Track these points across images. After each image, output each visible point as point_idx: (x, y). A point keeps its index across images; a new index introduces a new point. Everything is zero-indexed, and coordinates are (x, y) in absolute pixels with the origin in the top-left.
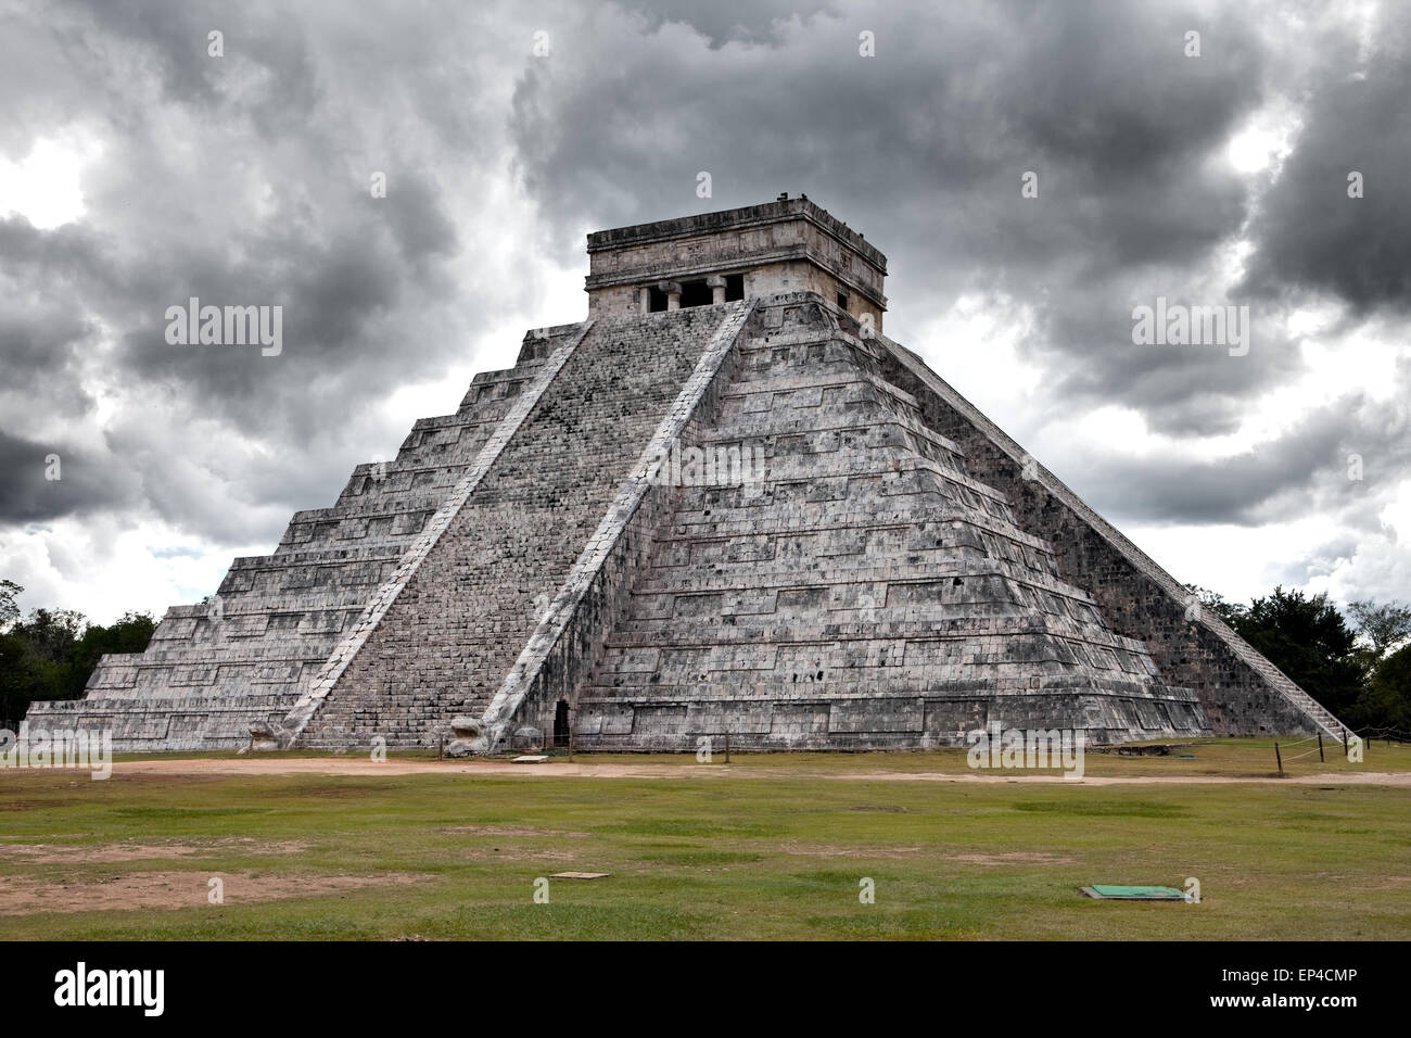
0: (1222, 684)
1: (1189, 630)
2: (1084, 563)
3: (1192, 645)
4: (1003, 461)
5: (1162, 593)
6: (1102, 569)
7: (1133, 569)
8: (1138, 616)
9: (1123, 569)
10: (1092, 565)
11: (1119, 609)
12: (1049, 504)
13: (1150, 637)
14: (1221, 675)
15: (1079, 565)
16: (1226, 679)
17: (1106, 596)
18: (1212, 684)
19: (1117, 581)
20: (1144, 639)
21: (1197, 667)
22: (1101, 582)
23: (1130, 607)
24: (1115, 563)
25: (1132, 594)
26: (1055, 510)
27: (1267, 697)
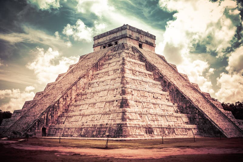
0: (203, 124)
1: (196, 111)
2: (176, 96)
3: (197, 115)
4: (161, 75)
5: (191, 103)
6: (179, 98)
7: (185, 98)
8: (186, 108)
9: (183, 98)
10: (177, 97)
11: (182, 107)
12: (169, 84)
13: (188, 113)
14: (203, 122)
15: (175, 97)
16: (204, 123)
17: (180, 104)
18: (201, 124)
19: (182, 101)
20: (187, 114)
21: (198, 120)
22: (179, 101)
23: (184, 106)
24: (182, 97)
25: (185, 104)
26: (170, 85)
27: (212, 127)
